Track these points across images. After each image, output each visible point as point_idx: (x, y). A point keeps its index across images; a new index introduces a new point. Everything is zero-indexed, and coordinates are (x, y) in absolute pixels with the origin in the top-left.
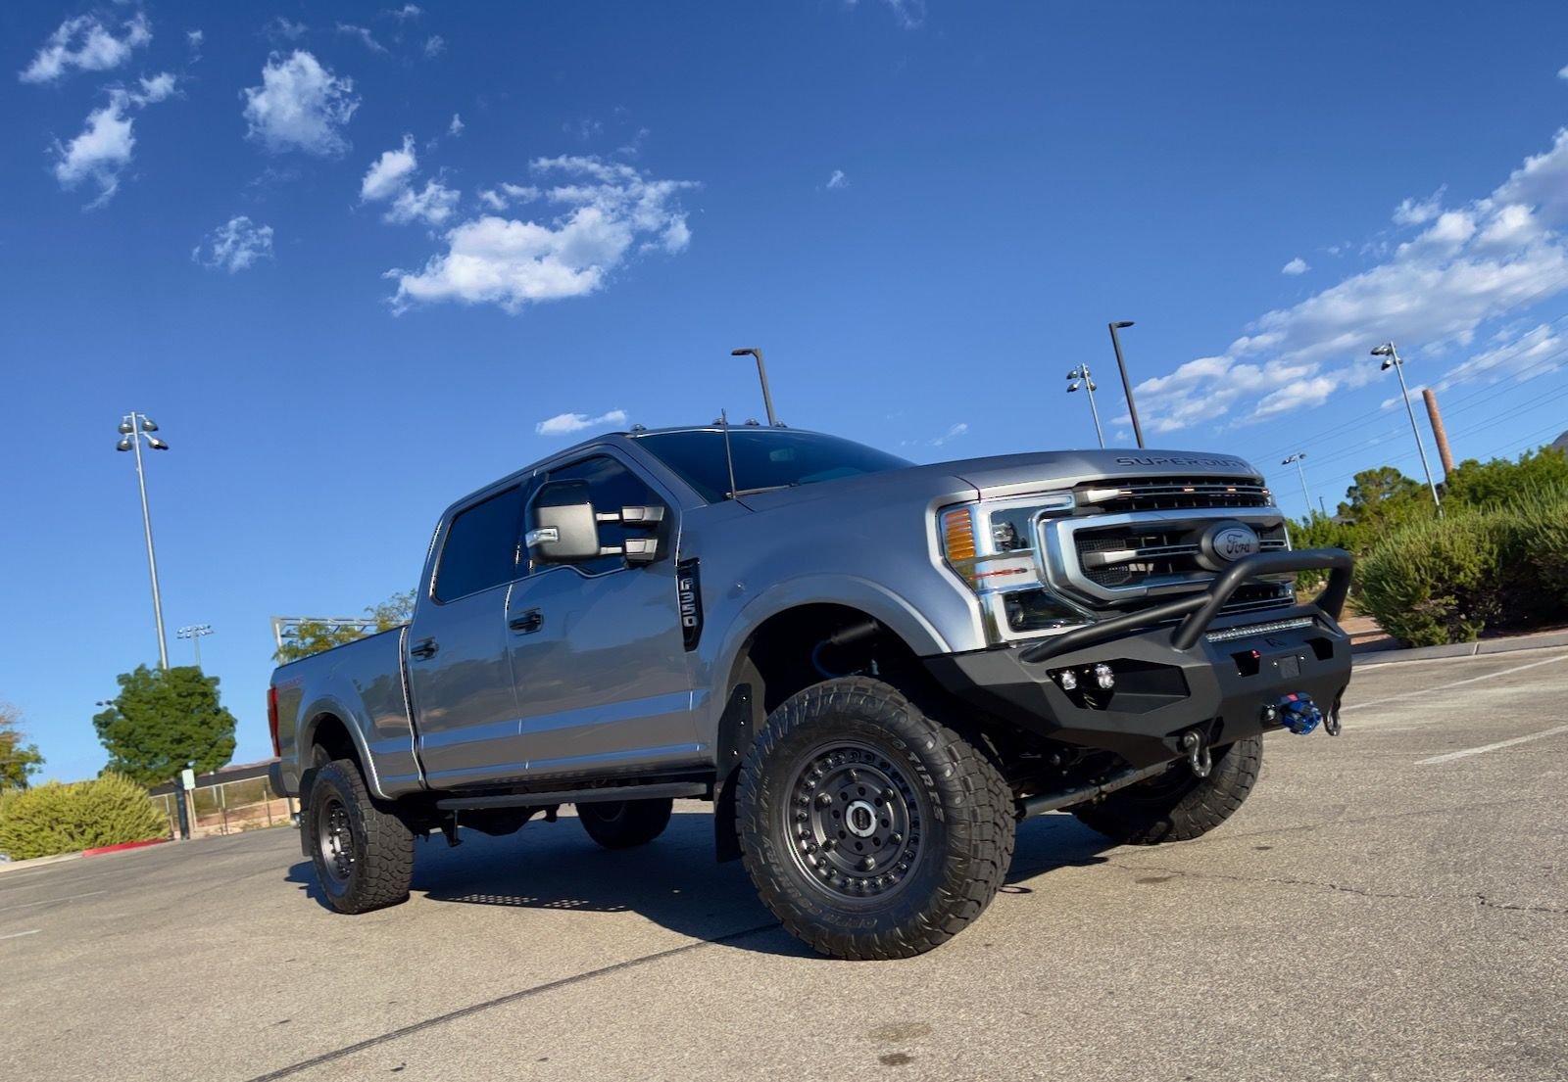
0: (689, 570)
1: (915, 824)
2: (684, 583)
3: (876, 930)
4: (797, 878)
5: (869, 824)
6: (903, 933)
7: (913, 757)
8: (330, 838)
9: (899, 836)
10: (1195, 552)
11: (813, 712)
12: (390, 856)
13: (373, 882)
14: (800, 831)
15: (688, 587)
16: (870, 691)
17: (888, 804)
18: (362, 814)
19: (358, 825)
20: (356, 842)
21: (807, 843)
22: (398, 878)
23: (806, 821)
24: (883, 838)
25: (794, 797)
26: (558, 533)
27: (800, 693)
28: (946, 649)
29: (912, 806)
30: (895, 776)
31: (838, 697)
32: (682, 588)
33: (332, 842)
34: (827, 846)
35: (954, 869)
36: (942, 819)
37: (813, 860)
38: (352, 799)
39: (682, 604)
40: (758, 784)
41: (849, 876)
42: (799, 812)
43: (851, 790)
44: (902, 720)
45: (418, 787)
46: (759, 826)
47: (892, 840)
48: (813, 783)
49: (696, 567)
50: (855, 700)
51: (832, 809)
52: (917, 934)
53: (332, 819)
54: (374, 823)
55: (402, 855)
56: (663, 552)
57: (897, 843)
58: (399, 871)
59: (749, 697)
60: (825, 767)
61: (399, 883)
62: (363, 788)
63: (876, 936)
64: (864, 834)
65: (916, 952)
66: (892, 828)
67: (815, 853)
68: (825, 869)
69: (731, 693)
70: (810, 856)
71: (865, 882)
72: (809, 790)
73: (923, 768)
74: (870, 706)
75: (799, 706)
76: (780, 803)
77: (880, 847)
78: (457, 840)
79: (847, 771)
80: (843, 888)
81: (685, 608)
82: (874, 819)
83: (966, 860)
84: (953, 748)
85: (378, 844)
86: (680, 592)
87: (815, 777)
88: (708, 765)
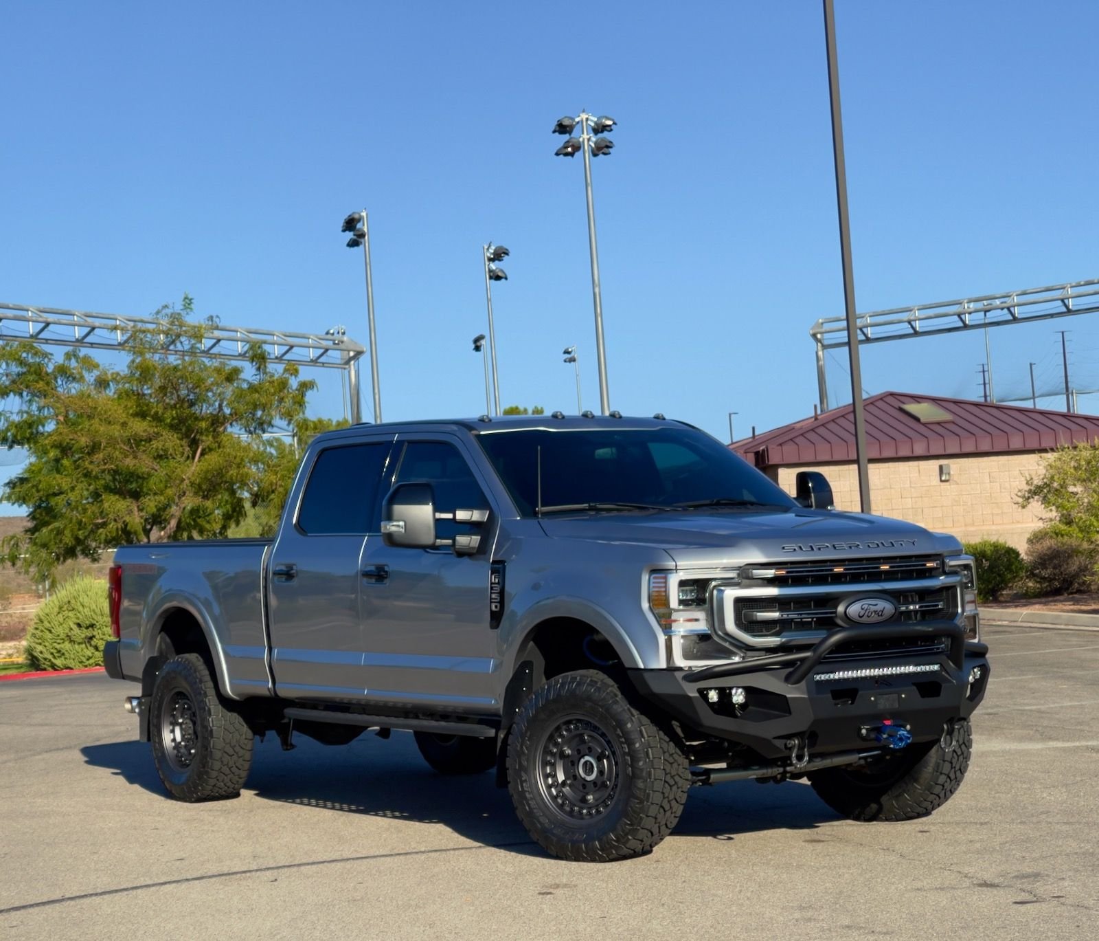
0: (499, 568)
1: (617, 775)
2: (495, 578)
3: (584, 841)
4: (541, 802)
5: (592, 772)
6: (600, 845)
7: (619, 732)
8: (171, 728)
9: (608, 783)
10: (834, 615)
11: (562, 692)
12: (231, 752)
13: (214, 774)
14: (548, 771)
15: (497, 581)
16: (599, 683)
17: (605, 761)
18: (209, 710)
19: (204, 720)
20: (199, 734)
21: (552, 780)
22: (236, 774)
23: (553, 765)
24: (599, 783)
25: (546, 748)
26: (405, 525)
27: (557, 677)
28: (642, 666)
29: (616, 764)
30: (609, 742)
31: (579, 684)
32: (493, 581)
33: (173, 731)
34: (564, 783)
35: (634, 808)
36: (631, 774)
37: (554, 791)
38: (200, 694)
39: (491, 593)
40: (523, 736)
41: (575, 806)
42: (549, 758)
43: (584, 748)
44: (615, 707)
45: (266, 693)
46: (520, 764)
47: (604, 785)
48: (560, 740)
49: (504, 568)
50: (589, 688)
51: (571, 759)
52: (607, 846)
53: (175, 709)
54: (219, 720)
55: (241, 752)
56: (482, 549)
57: (606, 786)
58: (237, 767)
59: (531, 671)
60: (568, 730)
61: (236, 778)
62: (211, 684)
63: (583, 845)
64: (589, 778)
65: (607, 859)
66: (605, 777)
67: (556, 787)
68: (561, 799)
69: (517, 666)
70: (553, 790)
71: (585, 811)
72: (556, 744)
73: (623, 740)
74: (597, 694)
75: (554, 686)
76: (536, 750)
77: (597, 788)
78: (291, 745)
79: (582, 735)
80: (571, 814)
81: (493, 596)
82: (595, 769)
83: (641, 802)
84: (643, 730)
85: (221, 739)
86: (492, 583)
87: (562, 736)
88: (497, 715)
